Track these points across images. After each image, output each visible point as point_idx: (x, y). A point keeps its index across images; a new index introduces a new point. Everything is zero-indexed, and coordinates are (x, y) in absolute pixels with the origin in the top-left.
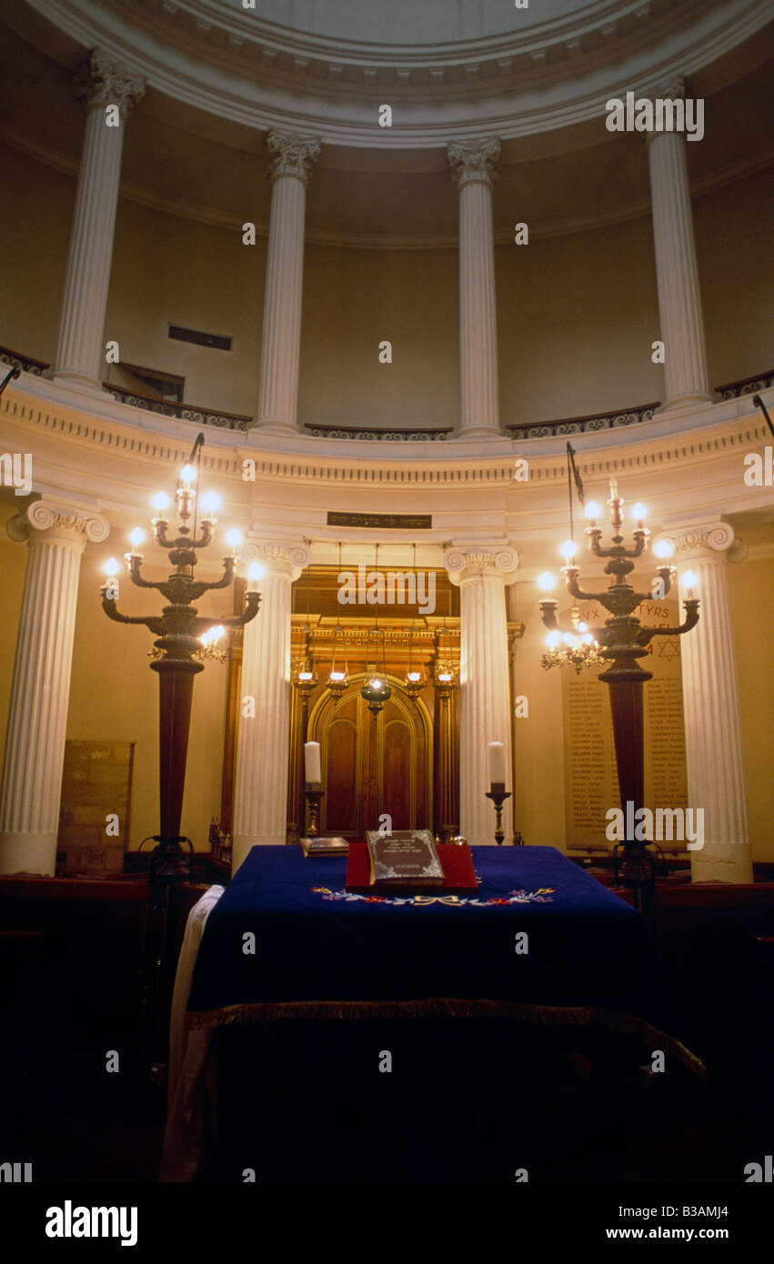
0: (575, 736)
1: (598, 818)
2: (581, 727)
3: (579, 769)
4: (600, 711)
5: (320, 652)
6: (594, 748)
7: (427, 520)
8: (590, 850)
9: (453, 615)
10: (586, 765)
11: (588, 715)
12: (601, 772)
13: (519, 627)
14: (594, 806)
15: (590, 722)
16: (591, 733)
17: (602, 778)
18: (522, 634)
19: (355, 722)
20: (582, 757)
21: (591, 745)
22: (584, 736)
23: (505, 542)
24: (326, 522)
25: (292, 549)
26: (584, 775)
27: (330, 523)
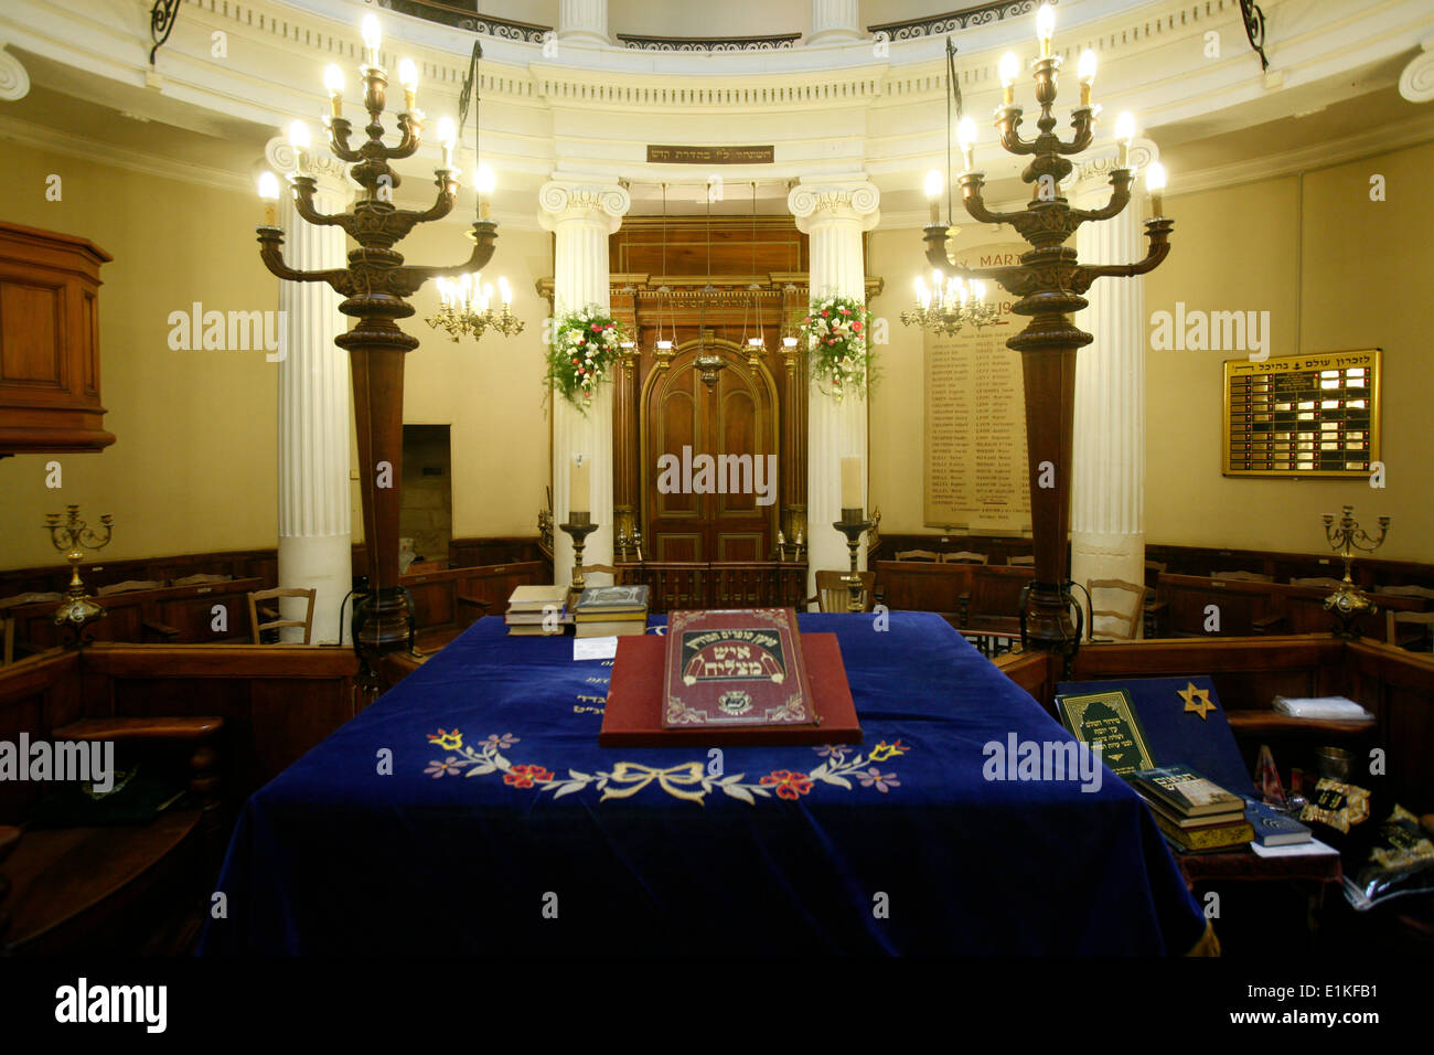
0: (937, 406)
1: (958, 494)
2: (944, 395)
3: (940, 441)
4: (965, 378)
5: (651, 317)
6: (958, 418)
7: (769, 153)
8: (948, 528)
9: (802, 271)
10: (948, 438)
11: (951, 382)
12: (964, 445)
13: (877, 283)
14: (955, 481)
15: (955, 389)
16: (955, 402)
17: (964, 451)
18: (881, 290)
19: (693, 395)
20: (944, 428)
21: (953, 415)
22: (946, 405)
23: (863, 176)
24: (645, 157)
25: (606, 193)
26: (945, 448)
27: (651, 159)
